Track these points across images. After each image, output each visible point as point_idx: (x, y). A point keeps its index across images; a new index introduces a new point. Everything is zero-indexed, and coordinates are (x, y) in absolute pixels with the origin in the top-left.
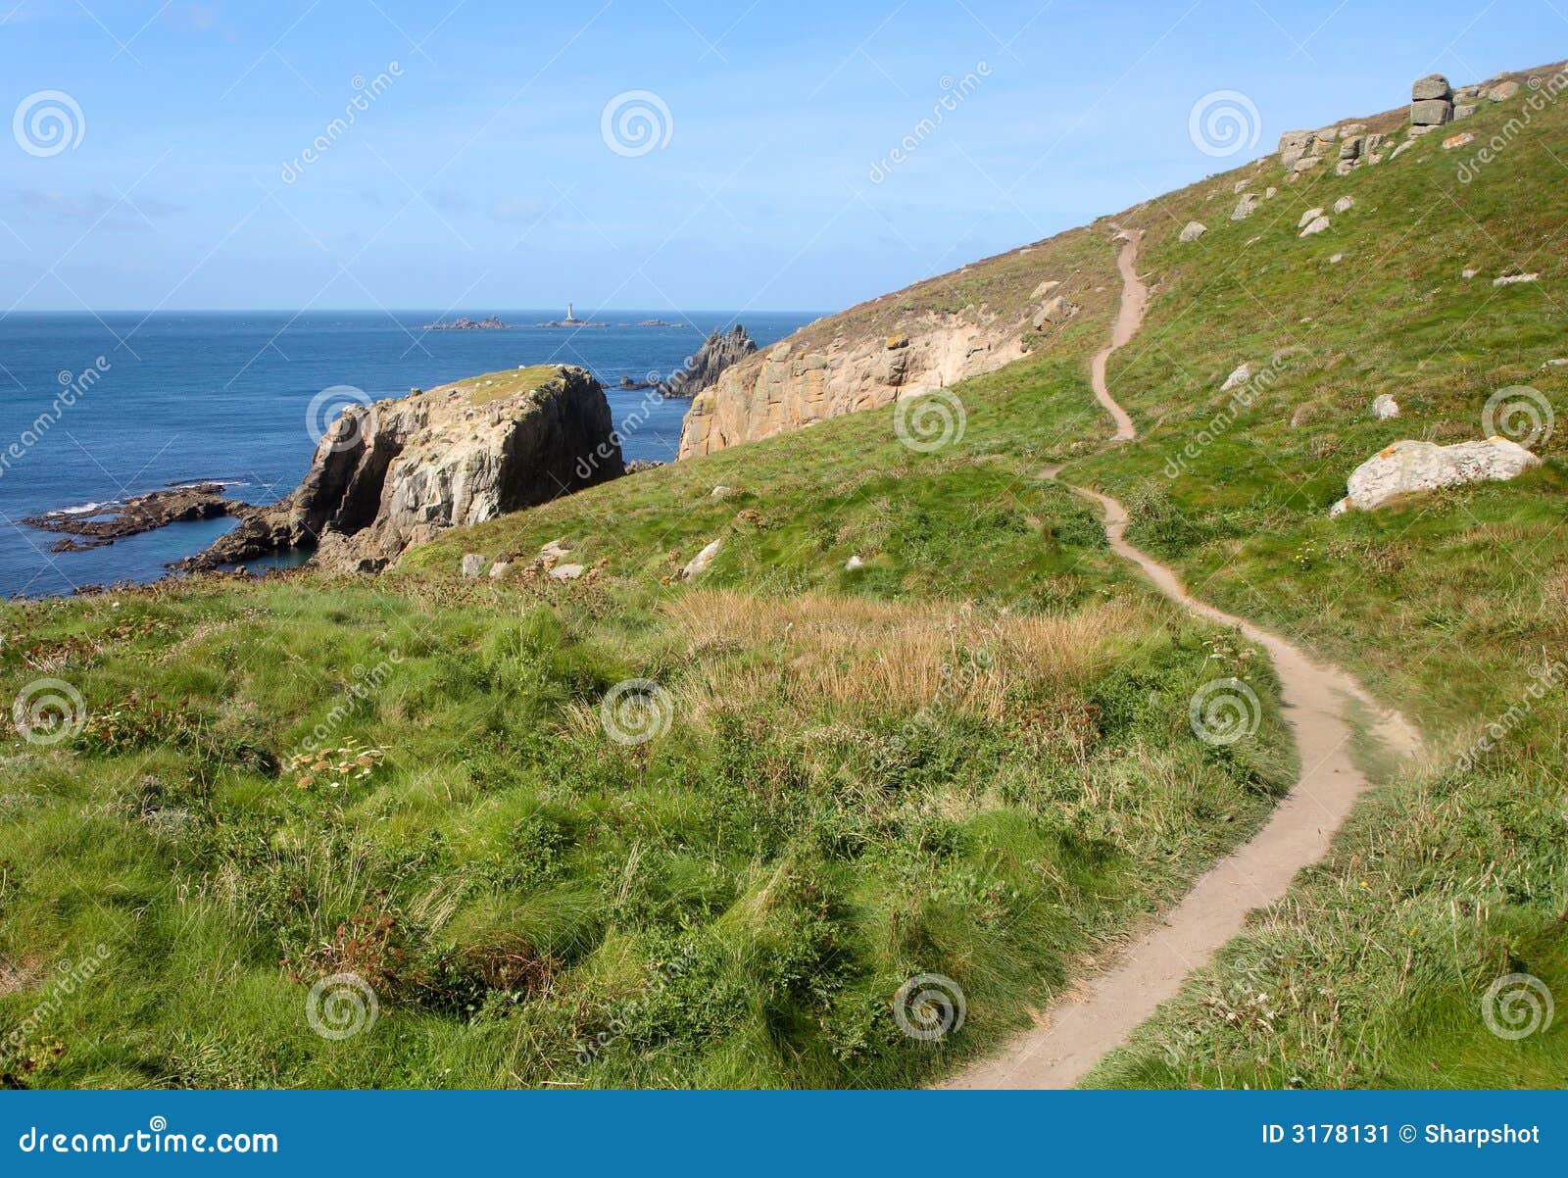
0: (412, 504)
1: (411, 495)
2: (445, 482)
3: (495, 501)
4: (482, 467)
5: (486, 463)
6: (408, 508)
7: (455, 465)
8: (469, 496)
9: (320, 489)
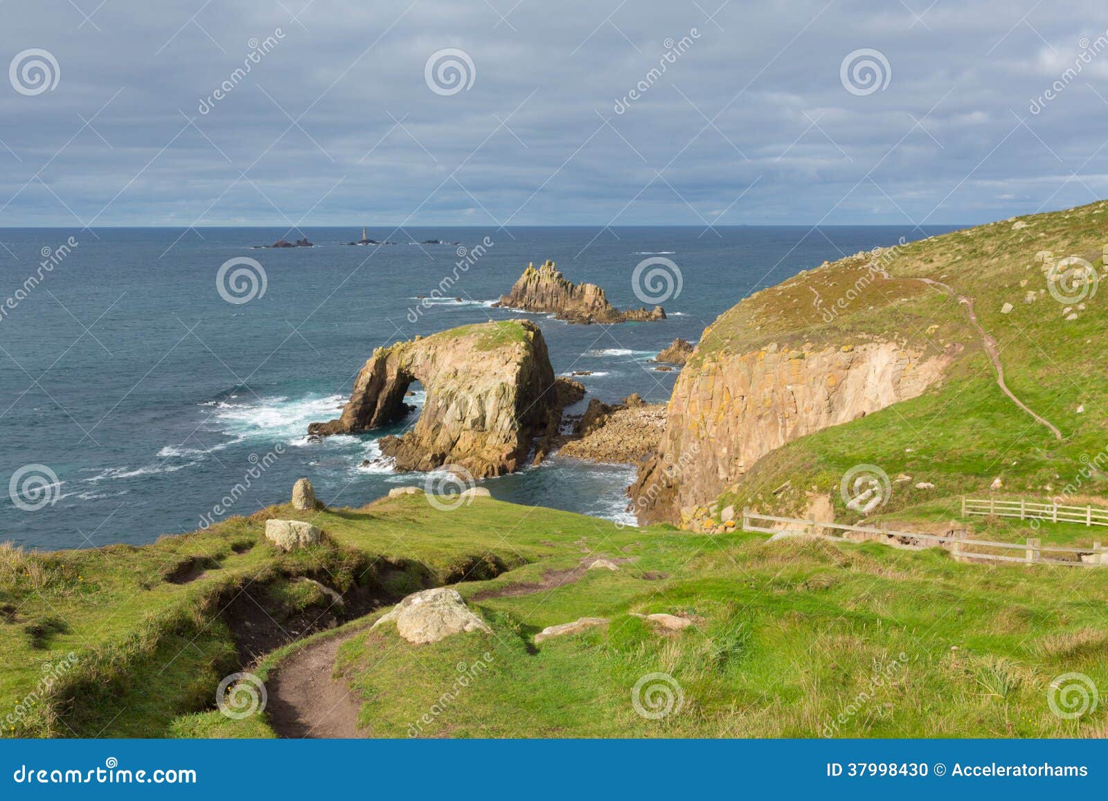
0: (459, 417)
1: (458, 412)
2: (481, 403)
3: (513, 414)
4: (504, 393)
5: (507, 390)
6: (456, 420)
7: (487, 393)
8: (496, 412)
9: (364, 404)
